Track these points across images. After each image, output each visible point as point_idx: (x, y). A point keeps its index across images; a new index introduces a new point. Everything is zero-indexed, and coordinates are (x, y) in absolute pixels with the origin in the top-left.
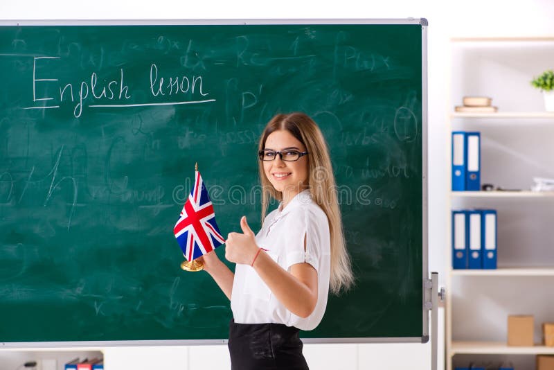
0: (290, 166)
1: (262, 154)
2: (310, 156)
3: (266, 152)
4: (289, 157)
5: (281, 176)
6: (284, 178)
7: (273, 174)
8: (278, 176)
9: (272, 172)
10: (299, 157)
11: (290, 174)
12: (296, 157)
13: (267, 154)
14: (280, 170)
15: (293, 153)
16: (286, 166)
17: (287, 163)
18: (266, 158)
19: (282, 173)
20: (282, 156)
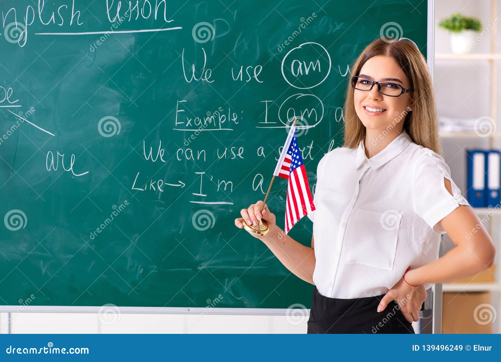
0: (388, 101)
1: (355, 80)
2: (415, 94)
3: (360, 79)
4: (389, 91)
5: (374, 110)
6: (377, 114)
7: (365, 107)
8: (371, 109)
9: (364, 104)
10: (402, 93)
11: (385, 110)
12: (397, 92)
13: (362, 82)
14: (375, 104)
15: (394, 86)
16: (382, 99)
17: (386, 98)
18: (359, 86)
19: (377, 108)
20: (381, 87)
